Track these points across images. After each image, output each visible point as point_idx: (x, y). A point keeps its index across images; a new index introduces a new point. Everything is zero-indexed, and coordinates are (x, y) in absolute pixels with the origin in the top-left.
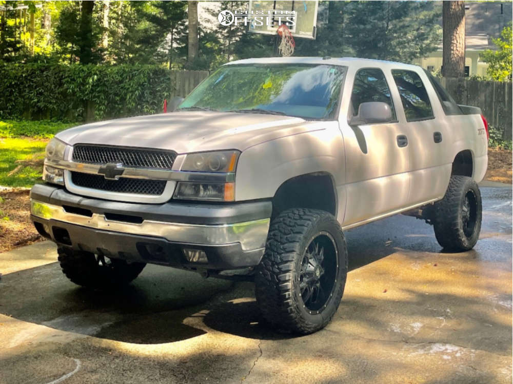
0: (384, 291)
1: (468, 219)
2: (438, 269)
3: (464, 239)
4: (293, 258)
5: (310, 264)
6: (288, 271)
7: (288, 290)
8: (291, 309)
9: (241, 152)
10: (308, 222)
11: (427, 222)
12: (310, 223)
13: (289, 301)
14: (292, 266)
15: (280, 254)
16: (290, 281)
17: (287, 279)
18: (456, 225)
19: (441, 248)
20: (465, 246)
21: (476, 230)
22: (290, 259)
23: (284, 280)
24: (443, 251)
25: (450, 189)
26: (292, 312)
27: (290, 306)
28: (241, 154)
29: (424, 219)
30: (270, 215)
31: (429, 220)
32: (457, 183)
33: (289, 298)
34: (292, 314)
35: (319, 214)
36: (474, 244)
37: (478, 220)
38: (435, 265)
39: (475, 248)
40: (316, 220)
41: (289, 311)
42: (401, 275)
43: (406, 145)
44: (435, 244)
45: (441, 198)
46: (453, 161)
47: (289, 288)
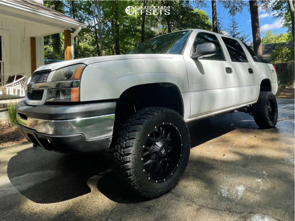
0: (223, 155)
1: (271, 112)
2: (257, 139)
3: (270, 122)
4: (133, 144)
5: (157, 145)
6: (129, 154)
7: (129, 169)
8: (133, 184)
9: (87, 65)
10: (149, 116)
11: (250, 114)
12: (152, 116)
13: (131, 177)
14: (132, 150)
15: (126, 140)
16: (131, 162)
17: (128, 160)
18: (265, 115)
19: (258, 127)
20: (271, 125)
21: (275, 117)
22: (130, 145)
23: (126, 161)
24: (259, 129)
25: (260, 98)
26: (134, 186)
27: (132, 181)
28: (87, 67)
29: (249, 113)
30: (114, 111)
31: (251, 114)
32: (264, 94)
33: (130, 175)
34: (135, 187)
35: (160, 110)
36: (275, 124)
37: (276, 112)
38: (255, 137)
39: (276, 126)
40: (157, 114)
41: (132, 185)
42: (236, 143)
43: (232, 73)
44: (255, 124)
45: (255, 102)
46: (260, 84)
47: (129, 167)
